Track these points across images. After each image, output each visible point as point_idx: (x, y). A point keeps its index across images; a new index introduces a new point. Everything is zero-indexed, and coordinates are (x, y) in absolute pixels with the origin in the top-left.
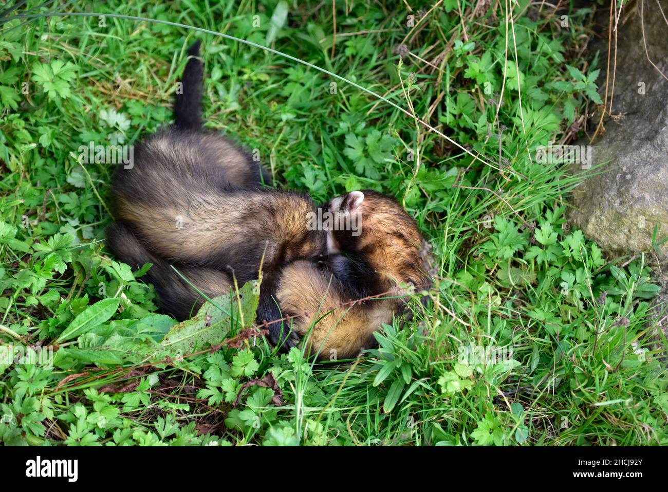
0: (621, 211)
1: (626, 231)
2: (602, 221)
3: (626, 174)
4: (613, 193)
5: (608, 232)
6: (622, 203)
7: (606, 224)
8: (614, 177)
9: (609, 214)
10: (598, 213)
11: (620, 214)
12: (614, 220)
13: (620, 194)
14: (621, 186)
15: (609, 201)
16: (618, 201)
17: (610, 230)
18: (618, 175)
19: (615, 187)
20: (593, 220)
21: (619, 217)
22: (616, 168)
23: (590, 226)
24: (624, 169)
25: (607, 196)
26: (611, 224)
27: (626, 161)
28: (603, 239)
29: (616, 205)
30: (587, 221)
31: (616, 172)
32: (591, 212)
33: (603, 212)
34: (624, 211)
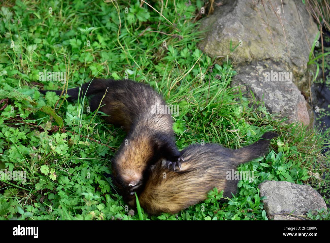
0: (219, 40)
1: (221, 49)
2: (211, 46)
3: (220, 26)
4: (215, 34)
5: (214, 51)
6: (219, 37)
7: (213, 47)
8: (216, 27)
9: (214, 42)
10: (209, 43)
11: (218, 42)
12: (216, 45)
13: (218, 34)
14: (219, 30)
15: (214, 37)
16: (218, 37)
17: (215, 49)
18: (218, 27)
19: (216, 31)
20: (207, 46)
21: (218, 43)
22: (217, 24)
23: (206, 48)
24: (220, 24)
25: (213, 35)
26: (215, 47)
27: (221, 21)
28: (212, 53)
29: (217, 38)
30: (205, 47)
31: (217, 25)
32: (206, 43)
33: (211, 41)
34: (220, 41)
